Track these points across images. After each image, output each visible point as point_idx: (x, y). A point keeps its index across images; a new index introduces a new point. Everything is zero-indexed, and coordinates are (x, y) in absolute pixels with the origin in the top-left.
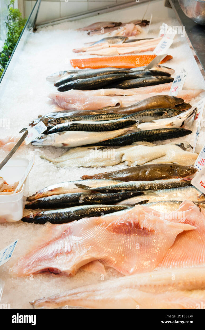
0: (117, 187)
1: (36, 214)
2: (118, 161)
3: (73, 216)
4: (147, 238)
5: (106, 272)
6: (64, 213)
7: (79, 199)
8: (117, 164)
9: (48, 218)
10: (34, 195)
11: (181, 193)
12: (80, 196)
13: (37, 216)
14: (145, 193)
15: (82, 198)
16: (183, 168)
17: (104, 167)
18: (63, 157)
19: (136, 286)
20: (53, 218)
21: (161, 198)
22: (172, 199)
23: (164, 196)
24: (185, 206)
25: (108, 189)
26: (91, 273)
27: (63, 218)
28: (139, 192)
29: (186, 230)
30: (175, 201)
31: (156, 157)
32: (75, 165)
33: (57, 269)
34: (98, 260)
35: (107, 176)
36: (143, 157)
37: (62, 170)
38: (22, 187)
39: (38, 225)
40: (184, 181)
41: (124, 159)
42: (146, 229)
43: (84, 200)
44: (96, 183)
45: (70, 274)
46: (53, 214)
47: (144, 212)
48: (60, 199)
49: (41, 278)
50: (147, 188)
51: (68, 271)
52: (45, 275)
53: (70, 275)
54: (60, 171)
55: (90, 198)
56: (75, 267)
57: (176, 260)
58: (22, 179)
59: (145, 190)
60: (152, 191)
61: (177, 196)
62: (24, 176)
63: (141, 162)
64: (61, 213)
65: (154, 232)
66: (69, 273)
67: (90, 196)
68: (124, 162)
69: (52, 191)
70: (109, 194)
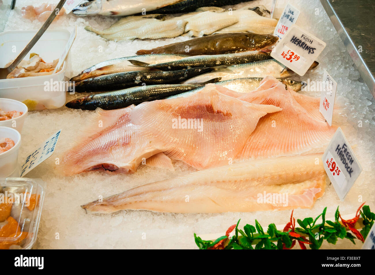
0: (181, 62)
1: (84, 98)
2: (180, 32)
3: (130, 100)
4: (222, 124)
5: (174, 166)
6: (119, 96)
7: (135, 79)
8: (180, 35)
9: (99, 103)
10: (80, 75)
11: (259, 68)
12: (136, 74)
13: (86, 101)
14: (216, 69)
15: (138, 78)
16: (262, 37)
18: (113, 28)
19: (212, 182)
20: (105, 103)
21: (236, 74)
22: (249, 76)
23: (239, 73)
24: (267, 83)
25: (171, 66)
26: (155, 168)
27: (117, 103)
28: (209, 68)
29: (270, 112)
30: (254, 78)
31: (226, 25)
32: (128, 38)
33: (113, 165)
34: (164, 153)
36: (211, 25)
37: (112, 44)
38: (62, 66)
39: (87, 112)
40: (263, 54)
41: (187, 29)
42: (221, 112)
43: (141, 79)
44: (155, 59)
45: (130, 171)
46: (105, 97)
47: (218, 92)
48: (112, 79)
49: (94, 176)
50: (218, 63)
51: (127, 166)
52: (98, 172)
53: (129, 172)
54: (109, 45)
55: (149, 77)
56: (135, 162)
57: (259, 149)
58: (63, 56)
59: (216, 65)
60: (225, 66)
61: (255, 72)
62: (65, 52)
63: (209, 31)
64: (115, 96)
65: (231, 116)
66: (128, 170)
67: (148, 75)
68: (188, 32)
69: (100, 69)
70: (172, 72)
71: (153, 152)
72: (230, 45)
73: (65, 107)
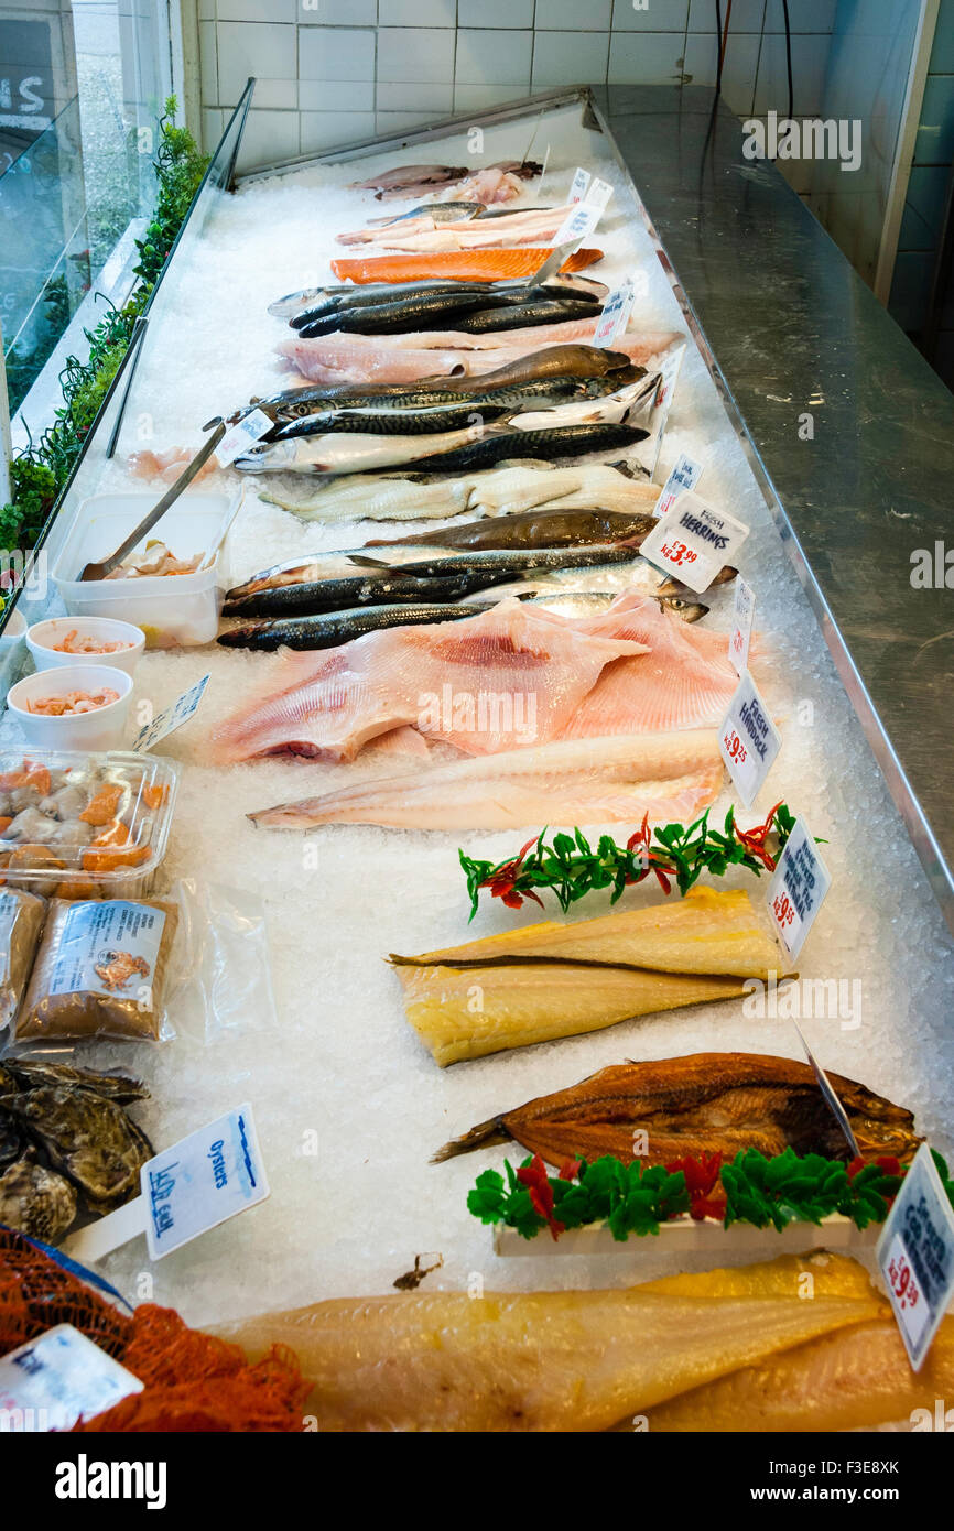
0: (454, 561)
1: (254, 626)
2: (459, 507)
3: (349, 630)
4: (531, 674)
5: (431, 752)
6: (325, 623)
7: (360, 591)
8: (458, 514)
9: (284, 635)
10: (246, 584)
11: (615, 575)
12: (361, 582)
13: (257, 632)
14: (527, 577)
15: (366, 590)
16: (626, 518)
17: (423, 520)
18: (317, 498)
19: (502, 775)
20: (297, 637)
21: (567, 586)
22: (593, 590)
23: (573, 583)
24: (626, 603)
25: (435, 568)
26: (391, 756)
27: (322, 637)
28: (511, 574)
29: (628, 654)
30: (600, 594)
33: (311, 745)
34: (411, 725)
35: (432, 540)
36: (523, 495)
37: (315, 530)
38: (213, 559)
39: (259, 653)
40: (625, 549)
41: (473, 501)
42: (528, 651)
43: (371, 593)
44: (403, 555)
45: (343, 757)
46: (296, 625)
47: (525, 613)
48: (312, 591)
49: (273, 767)
50: (531, 564)
51: (337, 746)
52: (279, 759)
53: (343, 759)
54: (309, 530)
55: (387, 588)
56: (353, 739)
57: (601, 723)
58: (213, 544)
59: (525, 568)
60: (544, 571)
61: (606, 582)
62: (219, 534)
63: (518, 507)
64: (318, 624)
65: (548, 658)
66: (339, 754)
67: (386, 584)
69: (290, 572)
70: (434, 580)
71: (390, 723)
72: (559, 531)
73: (217, 644)
